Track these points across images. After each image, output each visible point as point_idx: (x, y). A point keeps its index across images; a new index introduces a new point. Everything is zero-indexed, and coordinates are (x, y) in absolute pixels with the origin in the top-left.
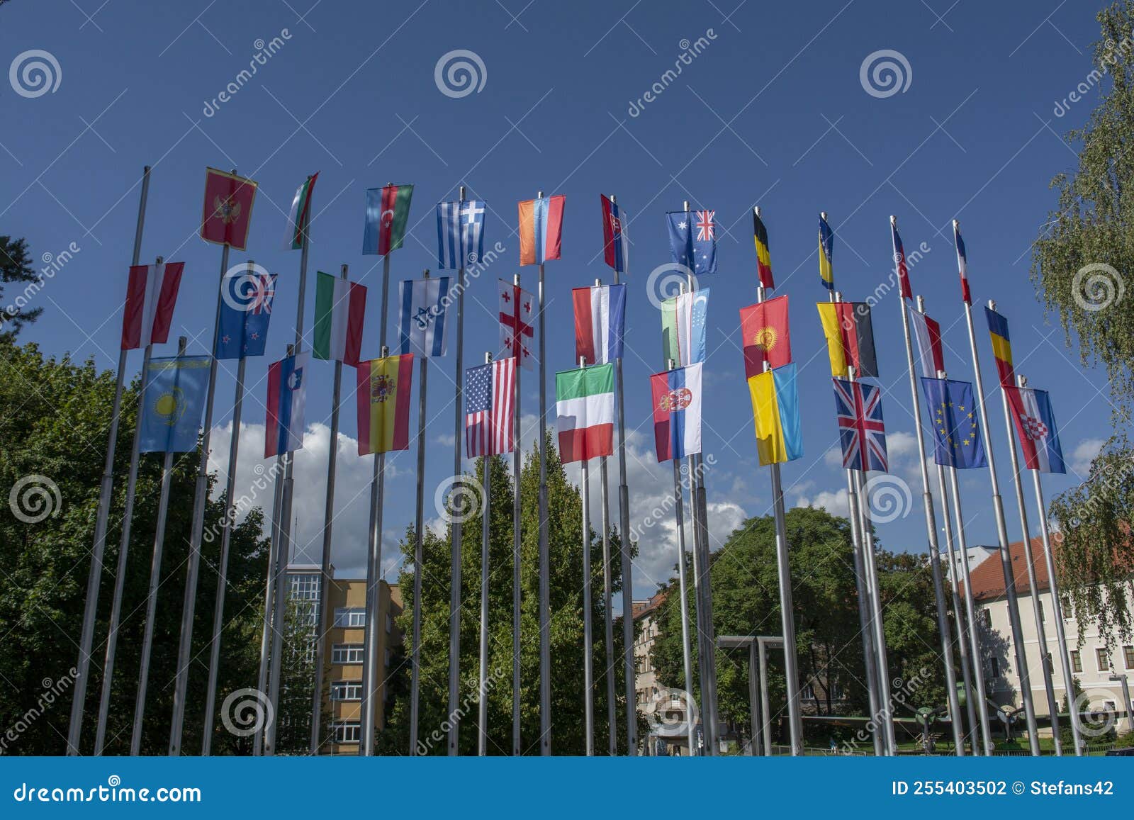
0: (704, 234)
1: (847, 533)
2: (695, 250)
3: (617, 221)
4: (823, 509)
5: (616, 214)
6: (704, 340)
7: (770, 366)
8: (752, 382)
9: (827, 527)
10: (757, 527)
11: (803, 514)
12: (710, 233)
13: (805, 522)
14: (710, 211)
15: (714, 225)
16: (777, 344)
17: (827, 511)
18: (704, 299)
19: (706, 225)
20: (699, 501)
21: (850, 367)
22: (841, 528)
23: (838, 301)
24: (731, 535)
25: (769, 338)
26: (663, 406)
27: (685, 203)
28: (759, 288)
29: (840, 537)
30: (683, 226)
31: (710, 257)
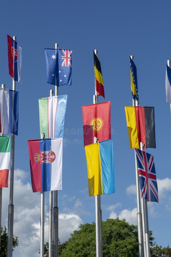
0: (65, 63)
1: (136, 234)
2: (60, 72)
3: (16, 51)
4: (124, 220)
5: (16, 48)
6: (63, 124)
7: (98, 140)
8: (87, 148)
9: (126, 230)
10: (88, 229)
11: (113, 222)
12: (69, 63)
13: (114, 227)
14: (69, 50)
15: (71, 58)
16: (104, 127)
17: (126, 222)
18: (65, 101)
19: (67, 58)
20: (55, 214)
21: (141, 143)
22: (134, 231)
23: (137, 105)
24: (73, 233)
25: (98, 124)
26: (37, 159)
27: (56, 44)
28: (94, 96)
29: (133, 236)
30: (54, 57)
31: (68, 76)
